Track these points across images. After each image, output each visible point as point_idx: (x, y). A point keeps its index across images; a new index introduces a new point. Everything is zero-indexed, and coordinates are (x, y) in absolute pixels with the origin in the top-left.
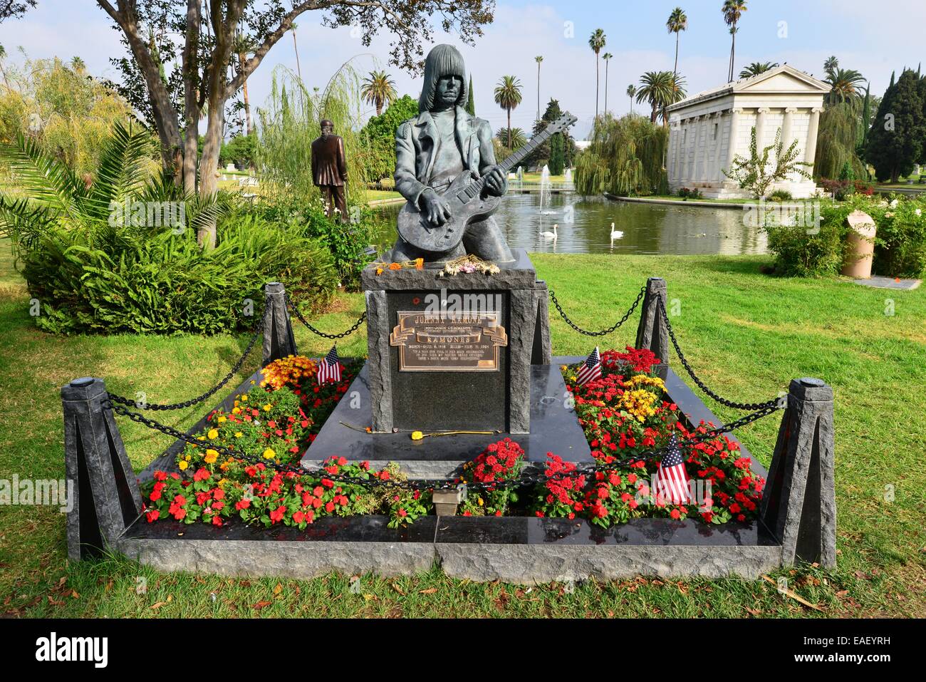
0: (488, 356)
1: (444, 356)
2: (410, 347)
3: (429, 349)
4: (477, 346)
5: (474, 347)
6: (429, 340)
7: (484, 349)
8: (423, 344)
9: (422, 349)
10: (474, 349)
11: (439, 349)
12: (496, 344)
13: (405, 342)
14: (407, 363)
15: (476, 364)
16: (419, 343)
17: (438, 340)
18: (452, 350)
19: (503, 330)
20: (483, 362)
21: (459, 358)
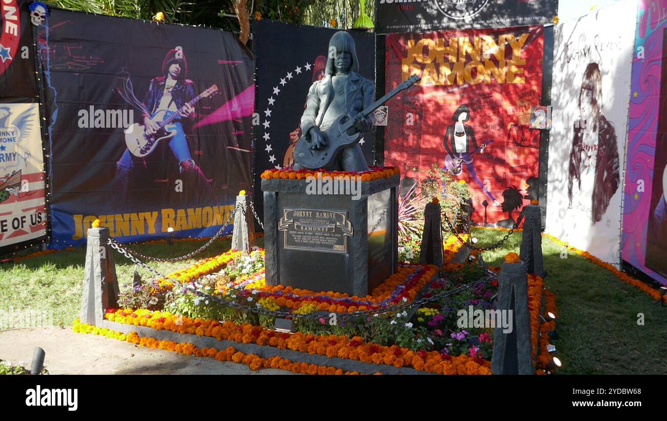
0: (340, 242)
1: (311, 240)
2: (290, 232)
3: (301, 235)
5: (331, 235)
6: (302, 228)
7: (337, 237)
8: (299, 231)
9: (297, 234)
10: (331, 236)
11: (308, 235)
12: (345, 234)
13: (287, 229)
14: (288, 244)
15: (333, 248)
16: (295, 230)
17: (308, 228)
18: (316, 236)
19: (350, 224)
20: (337, 246)
21: (321, 242)
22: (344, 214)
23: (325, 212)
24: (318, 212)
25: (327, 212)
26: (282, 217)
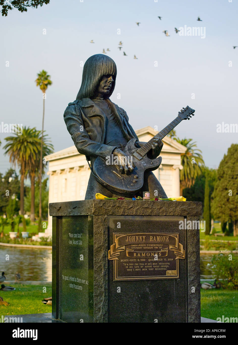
0: (172, 267)
1: (144, 268)
2: (121, 260)
3: (134, 262)
4: (165, 259)
5: (163, 260)
6: (135, 255)
7: (169, 262)
8: (131, 258)
9: (130, 262)
10: (163, 262)
11: (141, 262)
12: (177, 258)
13: (118, 257)
14: (119, 275)
15: (165, 274)
16: (128, 258)
17: (141, 254)
18: (149, 262)
19: (182, 246)
20: (170, 272)
21: (154, 269)
22: (176, 236)
23: (158, 235)
24: (151, 235)
25: (160, 235)
26: (112, 244)
